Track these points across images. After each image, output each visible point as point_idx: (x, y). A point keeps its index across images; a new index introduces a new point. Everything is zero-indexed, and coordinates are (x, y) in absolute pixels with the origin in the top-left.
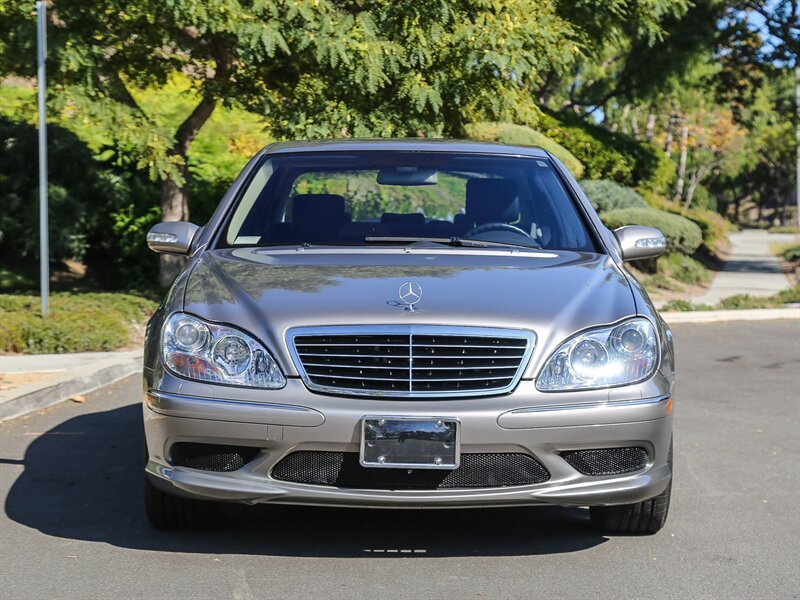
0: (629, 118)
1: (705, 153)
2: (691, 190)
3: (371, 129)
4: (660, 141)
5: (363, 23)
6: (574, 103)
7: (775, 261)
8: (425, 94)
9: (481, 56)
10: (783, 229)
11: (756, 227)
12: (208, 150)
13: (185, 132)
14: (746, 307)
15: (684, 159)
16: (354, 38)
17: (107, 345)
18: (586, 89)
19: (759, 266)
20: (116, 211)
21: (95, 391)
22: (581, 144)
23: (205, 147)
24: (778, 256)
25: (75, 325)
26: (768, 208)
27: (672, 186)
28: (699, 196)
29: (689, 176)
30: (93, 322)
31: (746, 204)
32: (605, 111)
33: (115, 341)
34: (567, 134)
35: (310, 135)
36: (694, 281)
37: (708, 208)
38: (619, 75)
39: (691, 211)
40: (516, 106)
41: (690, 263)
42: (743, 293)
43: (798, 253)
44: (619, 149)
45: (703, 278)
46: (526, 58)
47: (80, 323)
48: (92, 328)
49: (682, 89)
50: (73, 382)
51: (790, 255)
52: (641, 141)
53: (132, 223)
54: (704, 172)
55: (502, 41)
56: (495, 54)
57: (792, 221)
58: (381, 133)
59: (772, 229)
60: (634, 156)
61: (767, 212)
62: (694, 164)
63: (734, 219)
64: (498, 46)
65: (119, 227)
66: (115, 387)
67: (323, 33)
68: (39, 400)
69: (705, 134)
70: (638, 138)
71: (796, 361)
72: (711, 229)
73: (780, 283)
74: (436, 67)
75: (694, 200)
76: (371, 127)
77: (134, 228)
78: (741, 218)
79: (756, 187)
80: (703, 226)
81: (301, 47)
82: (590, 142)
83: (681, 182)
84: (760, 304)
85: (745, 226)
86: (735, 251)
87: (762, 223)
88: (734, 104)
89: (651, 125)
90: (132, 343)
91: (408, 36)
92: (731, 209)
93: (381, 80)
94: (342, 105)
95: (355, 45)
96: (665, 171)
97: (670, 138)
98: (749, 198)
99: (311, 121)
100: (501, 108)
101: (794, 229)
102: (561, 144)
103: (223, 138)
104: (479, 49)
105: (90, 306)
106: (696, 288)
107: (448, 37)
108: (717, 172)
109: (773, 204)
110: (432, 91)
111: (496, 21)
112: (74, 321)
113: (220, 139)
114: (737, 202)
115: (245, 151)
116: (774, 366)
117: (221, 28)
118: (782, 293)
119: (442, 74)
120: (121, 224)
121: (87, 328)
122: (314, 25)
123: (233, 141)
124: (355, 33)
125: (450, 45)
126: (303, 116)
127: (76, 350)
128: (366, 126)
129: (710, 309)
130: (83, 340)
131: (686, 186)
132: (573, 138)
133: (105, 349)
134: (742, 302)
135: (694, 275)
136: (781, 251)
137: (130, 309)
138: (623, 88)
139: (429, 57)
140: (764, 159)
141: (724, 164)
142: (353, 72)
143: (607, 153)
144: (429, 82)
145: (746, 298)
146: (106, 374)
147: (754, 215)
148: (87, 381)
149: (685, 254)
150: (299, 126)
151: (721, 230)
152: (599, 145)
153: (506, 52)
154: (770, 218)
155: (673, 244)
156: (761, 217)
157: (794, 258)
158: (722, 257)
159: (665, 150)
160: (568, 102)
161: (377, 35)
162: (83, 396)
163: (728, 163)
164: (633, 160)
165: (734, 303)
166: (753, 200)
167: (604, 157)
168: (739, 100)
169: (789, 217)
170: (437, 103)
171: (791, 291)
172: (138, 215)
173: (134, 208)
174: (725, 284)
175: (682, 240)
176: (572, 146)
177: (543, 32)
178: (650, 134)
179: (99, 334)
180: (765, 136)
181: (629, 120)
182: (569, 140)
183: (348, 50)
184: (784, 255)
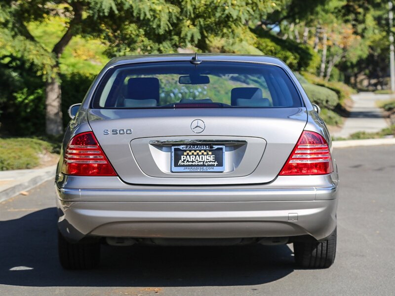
0: (294, 30)
1: (337, 48)
2: (329, 70)
4: (311, 43)
6: (263, 23)
7: (379, 111)
9: (224, 10)
10: (383, 91)
11: (367, 91)
13: (58, 49)
14: (364, 138)
15: (325, 52)
16: (154, 3)
17: (29, 166)
18: (269, 16)
19: (370, 114)
20: (16, 92)
21: (31, 190)
22: (269, 48)
24: (381, 108)
25: (11, 156)
26: (374, 78)
27: (319, 68)
28: (334, 73)
29: (328, 62)
30: (20, 154)
31: (361, 77)
32: (280, 27)
33: (32, 164)
34: (261, 42)
36: (335, 124)
37: (339, 80)
38: (288, 7)
39: (330, 83)
41: (332, 114)
42: (362, 130)
43: (392, 106)
44: (290, 50)
45: (339, 122)
47: (13, 154)
48: (20, 157)
49: (323, 14)
50: (20, 185)
51: (387, 107)
52: (300, 43)
53: (26, 99)
54: (337, 60)
55: (235, 2)
57: (388, 86)
59: (377, 92)
60: (299, 54)
61: (373, 81)
62: (330, 55)
63: (354, 86)
64: (232, 5)
65: (19, 101)
66: (40, 187)
68: (7, 194)
69: (337, 38)
70: (298, 41)
71: (393, 166)
72: (342, 94)
73: (381, 124)
75: (331, 76)
77: (27, 101)
78: (359, 86)
79: (367, 67)
80: (338, 92)
81: (125, 8)
82: (274, 47)
83: (323, 66)
84: (372, 136)
85: (360, 90)
86: (356, 105)
87: (371, 88)
88: (354, 22)
89: (306, 34)
90: (41, 164)
92: (352, 80)
96: (315, 61)
97: (317, 40)
98: (363, 73)
101: (388, 91)
102: (257, 48)
104: (222, 6)
105: (16, 145)
106: (335, 128)
107: (204, 1)
108: (344, 59)
109: (377, 77)
110: (196, 30)
112: (10, 153)
114: (356, 76)
116: (380, 170)
118: (383, 130)
119: (201, 20)
120: (20, 99)
121: (17, 157)
123: (76, 51)
124: (154, 0)
127: (13, 169)
129: (344, 139)
130: (16, 163)
131: (326, 68)
132: (264, 44)
133: (28, 168)
134: (362, 136)
135: (334, 120)
136: (382, 105)
137: (36, 146)
138: (291, 14)
140: (371, 52)
141: (348, 54)
142: (153, 21)
143: (283, 53)
144: (194, 25)
145: (364, 133)
146: (34, 181)
147: (366, 83)
148: (26, 184)
149: (329, 109)
151: (347, 94)
152: (279, 48)
153: (237, 8)
154: (375, 85)
155: (322, 103)
156: (370, 84)
157: (390, 109)
158: (348, 109)
159: (314, 48)
160: (259, 23)
161: (166, 1)
162: (27, 191)
163: (351, 55)
164: (298, 56)
165: (357, 136)
166: (365, 74)
167: (282, 54)
168: (356, 20)
169: (386, 84)
171: (388, 129)
172: (29, 94)
173: (27, 91)
174: (351, 125)
175: (327, 101)
176: (264, 49)
178: (305, 38)
179: (24, 160)
180: (372, 40)
181: (293, 31)
182: (262, 45)
184: (383, 107)
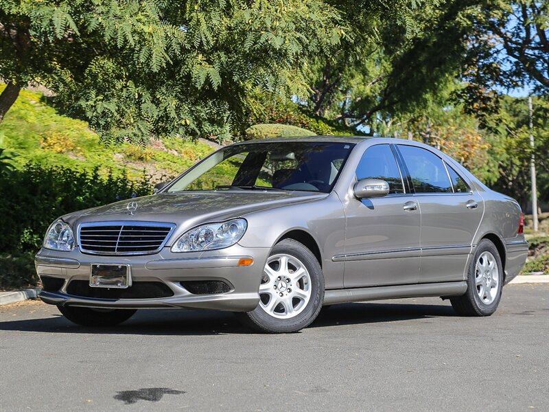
0: (391, 132)
3: (157, 105)
5: (148, 8)
6: (345, 116)
8: (205, 72)
12: (22, 146)
16: (139, 21)
18: (355, 105)
23: (20, 144)
35: (99, 111)
40: (289, 83)
46: (298, 39)
55: (277, 23)
56: (271, 35)
58: (166, 108)
67: (111, 15)
74: (215, 48)
76: (156, 102)
81: (90, 29)
88: (480, 113)
91: (190, 20)
93: (163, 60)
94: (130, 83)
95: (140, 27)
99: (101, 97)
100: (275, 84)
103: (36, 136)
104: (256, 31)
107: (226, 20)
110: (212, 69)
111: (270, 7)
113: (34, 137)
115: (55, 146)
117: (14, 11)
119: (222, 54)
122: (101, 9)
123: (45, 139)
124: (140, 16)
125: (229, 28)
126: (93, 93)
128: (153, 102)
138: (386, 103)
139: (210, 38)
142: (138, 52)
144: (210, 62)
150: (91, 103)
153: (280, 33)
160: (340, 116)
161: (160, 18)
168: (484, 109)
170: (216, 81)
177: (314, 17)
183: (134, 32)
